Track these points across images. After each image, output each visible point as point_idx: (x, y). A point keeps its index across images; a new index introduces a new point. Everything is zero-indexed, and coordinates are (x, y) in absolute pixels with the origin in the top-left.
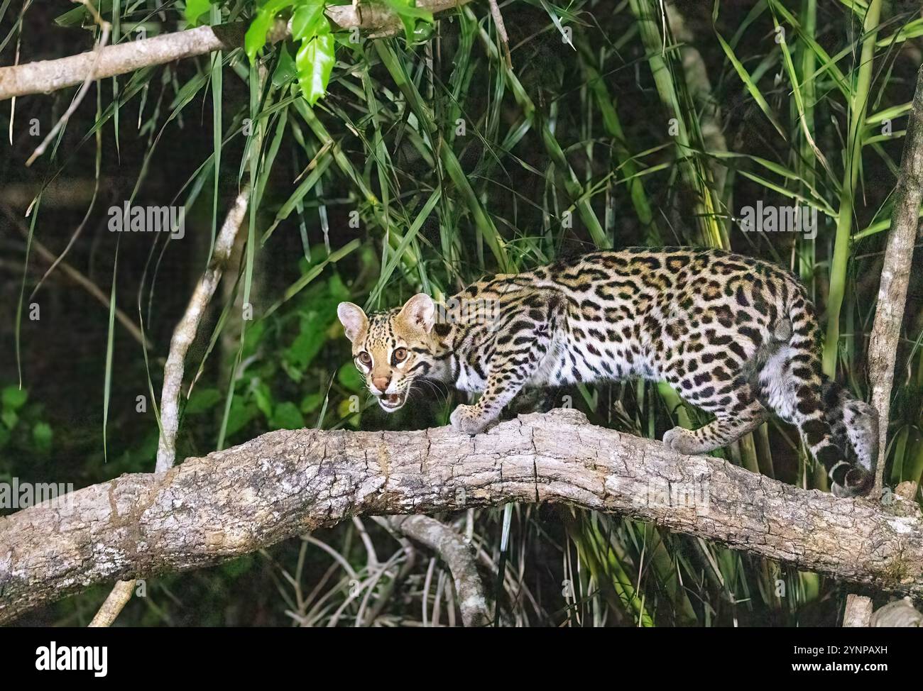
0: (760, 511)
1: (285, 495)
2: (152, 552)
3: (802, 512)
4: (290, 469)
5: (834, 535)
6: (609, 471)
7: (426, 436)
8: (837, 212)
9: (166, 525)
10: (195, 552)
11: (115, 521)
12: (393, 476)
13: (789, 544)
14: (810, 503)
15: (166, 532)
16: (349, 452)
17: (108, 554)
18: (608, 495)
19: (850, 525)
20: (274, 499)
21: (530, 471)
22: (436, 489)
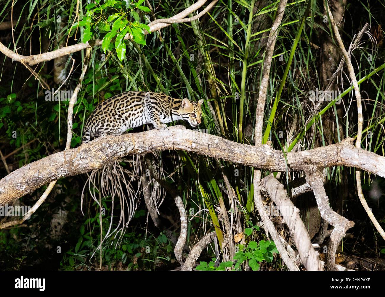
0: (232, 151)
1: (109, 153)
2: (75, 169)
3: (243, 151)
4: (110, 145)
5: (251, 156)
6: (192, 142)
7: (144, 134)
8: (243, 60)
9: (79, 163)
10: (87, 169)
11: (66, 162)
12: (136, 145)
13: (240, 159)
14: (245, 148)
15: (79, 164)
16: (124, 139)
17: (64, 171)
18: (192, 148)
19: (255, 154)
20: (106, 154)
21: (172, 143)
22: (147, 148)
